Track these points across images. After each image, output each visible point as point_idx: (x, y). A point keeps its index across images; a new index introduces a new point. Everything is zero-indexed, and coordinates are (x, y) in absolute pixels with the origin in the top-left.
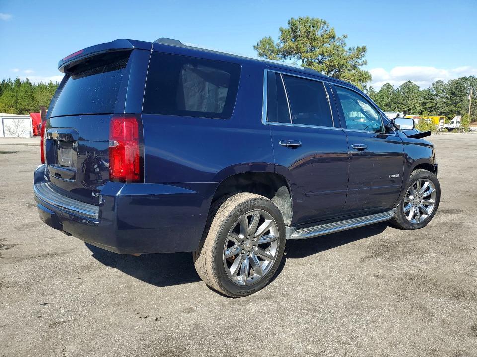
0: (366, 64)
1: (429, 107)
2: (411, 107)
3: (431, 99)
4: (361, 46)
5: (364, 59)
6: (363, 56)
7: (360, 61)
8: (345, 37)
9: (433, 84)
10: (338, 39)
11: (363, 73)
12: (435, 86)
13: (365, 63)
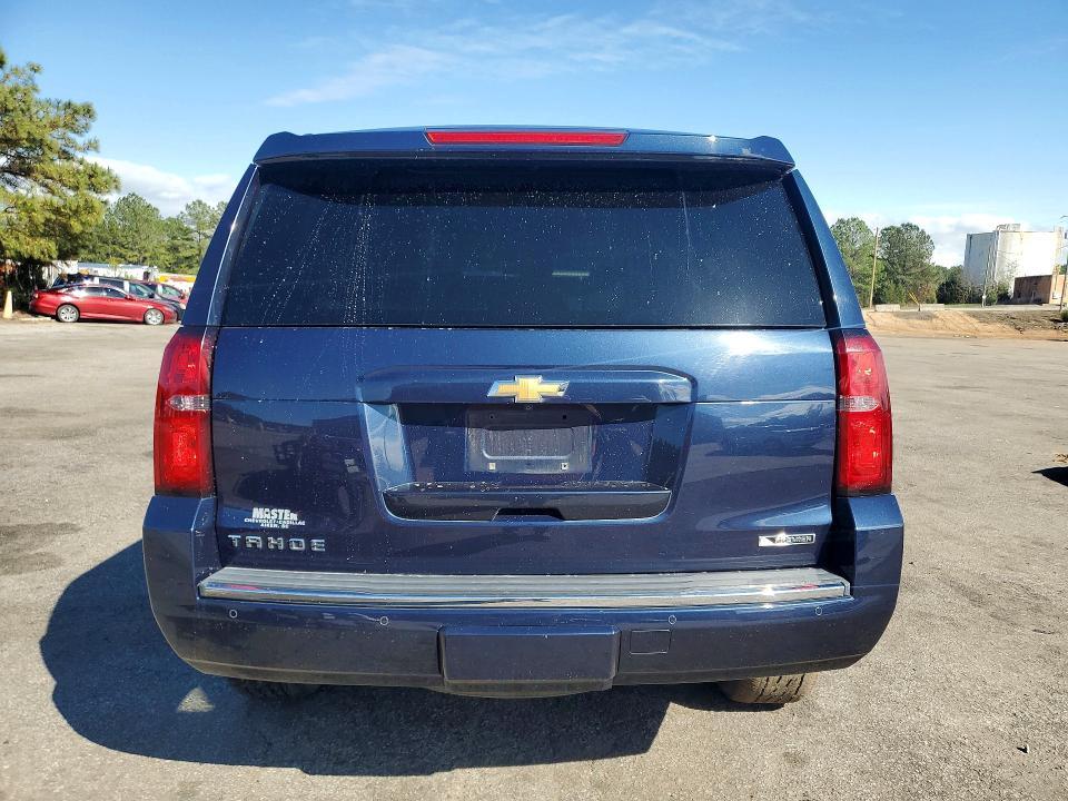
0: (96, 149)
1: (187, 258)
2: (147, 255)
3: (187, 239)
4: (78, 101)
5: (88, 136)
6: (86, 128)
7: (80, 140)
8: (35, 70)
9: (188, 207)
10: (15, 71)
11: (98, 171)
12: (193, 212)
13: (92, 146)
